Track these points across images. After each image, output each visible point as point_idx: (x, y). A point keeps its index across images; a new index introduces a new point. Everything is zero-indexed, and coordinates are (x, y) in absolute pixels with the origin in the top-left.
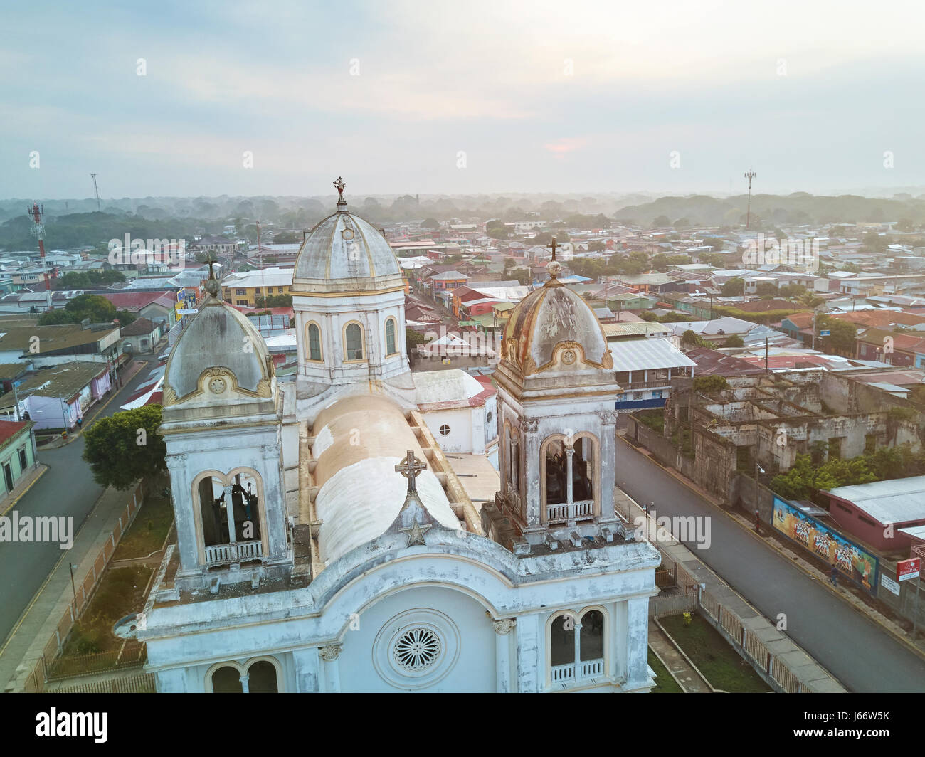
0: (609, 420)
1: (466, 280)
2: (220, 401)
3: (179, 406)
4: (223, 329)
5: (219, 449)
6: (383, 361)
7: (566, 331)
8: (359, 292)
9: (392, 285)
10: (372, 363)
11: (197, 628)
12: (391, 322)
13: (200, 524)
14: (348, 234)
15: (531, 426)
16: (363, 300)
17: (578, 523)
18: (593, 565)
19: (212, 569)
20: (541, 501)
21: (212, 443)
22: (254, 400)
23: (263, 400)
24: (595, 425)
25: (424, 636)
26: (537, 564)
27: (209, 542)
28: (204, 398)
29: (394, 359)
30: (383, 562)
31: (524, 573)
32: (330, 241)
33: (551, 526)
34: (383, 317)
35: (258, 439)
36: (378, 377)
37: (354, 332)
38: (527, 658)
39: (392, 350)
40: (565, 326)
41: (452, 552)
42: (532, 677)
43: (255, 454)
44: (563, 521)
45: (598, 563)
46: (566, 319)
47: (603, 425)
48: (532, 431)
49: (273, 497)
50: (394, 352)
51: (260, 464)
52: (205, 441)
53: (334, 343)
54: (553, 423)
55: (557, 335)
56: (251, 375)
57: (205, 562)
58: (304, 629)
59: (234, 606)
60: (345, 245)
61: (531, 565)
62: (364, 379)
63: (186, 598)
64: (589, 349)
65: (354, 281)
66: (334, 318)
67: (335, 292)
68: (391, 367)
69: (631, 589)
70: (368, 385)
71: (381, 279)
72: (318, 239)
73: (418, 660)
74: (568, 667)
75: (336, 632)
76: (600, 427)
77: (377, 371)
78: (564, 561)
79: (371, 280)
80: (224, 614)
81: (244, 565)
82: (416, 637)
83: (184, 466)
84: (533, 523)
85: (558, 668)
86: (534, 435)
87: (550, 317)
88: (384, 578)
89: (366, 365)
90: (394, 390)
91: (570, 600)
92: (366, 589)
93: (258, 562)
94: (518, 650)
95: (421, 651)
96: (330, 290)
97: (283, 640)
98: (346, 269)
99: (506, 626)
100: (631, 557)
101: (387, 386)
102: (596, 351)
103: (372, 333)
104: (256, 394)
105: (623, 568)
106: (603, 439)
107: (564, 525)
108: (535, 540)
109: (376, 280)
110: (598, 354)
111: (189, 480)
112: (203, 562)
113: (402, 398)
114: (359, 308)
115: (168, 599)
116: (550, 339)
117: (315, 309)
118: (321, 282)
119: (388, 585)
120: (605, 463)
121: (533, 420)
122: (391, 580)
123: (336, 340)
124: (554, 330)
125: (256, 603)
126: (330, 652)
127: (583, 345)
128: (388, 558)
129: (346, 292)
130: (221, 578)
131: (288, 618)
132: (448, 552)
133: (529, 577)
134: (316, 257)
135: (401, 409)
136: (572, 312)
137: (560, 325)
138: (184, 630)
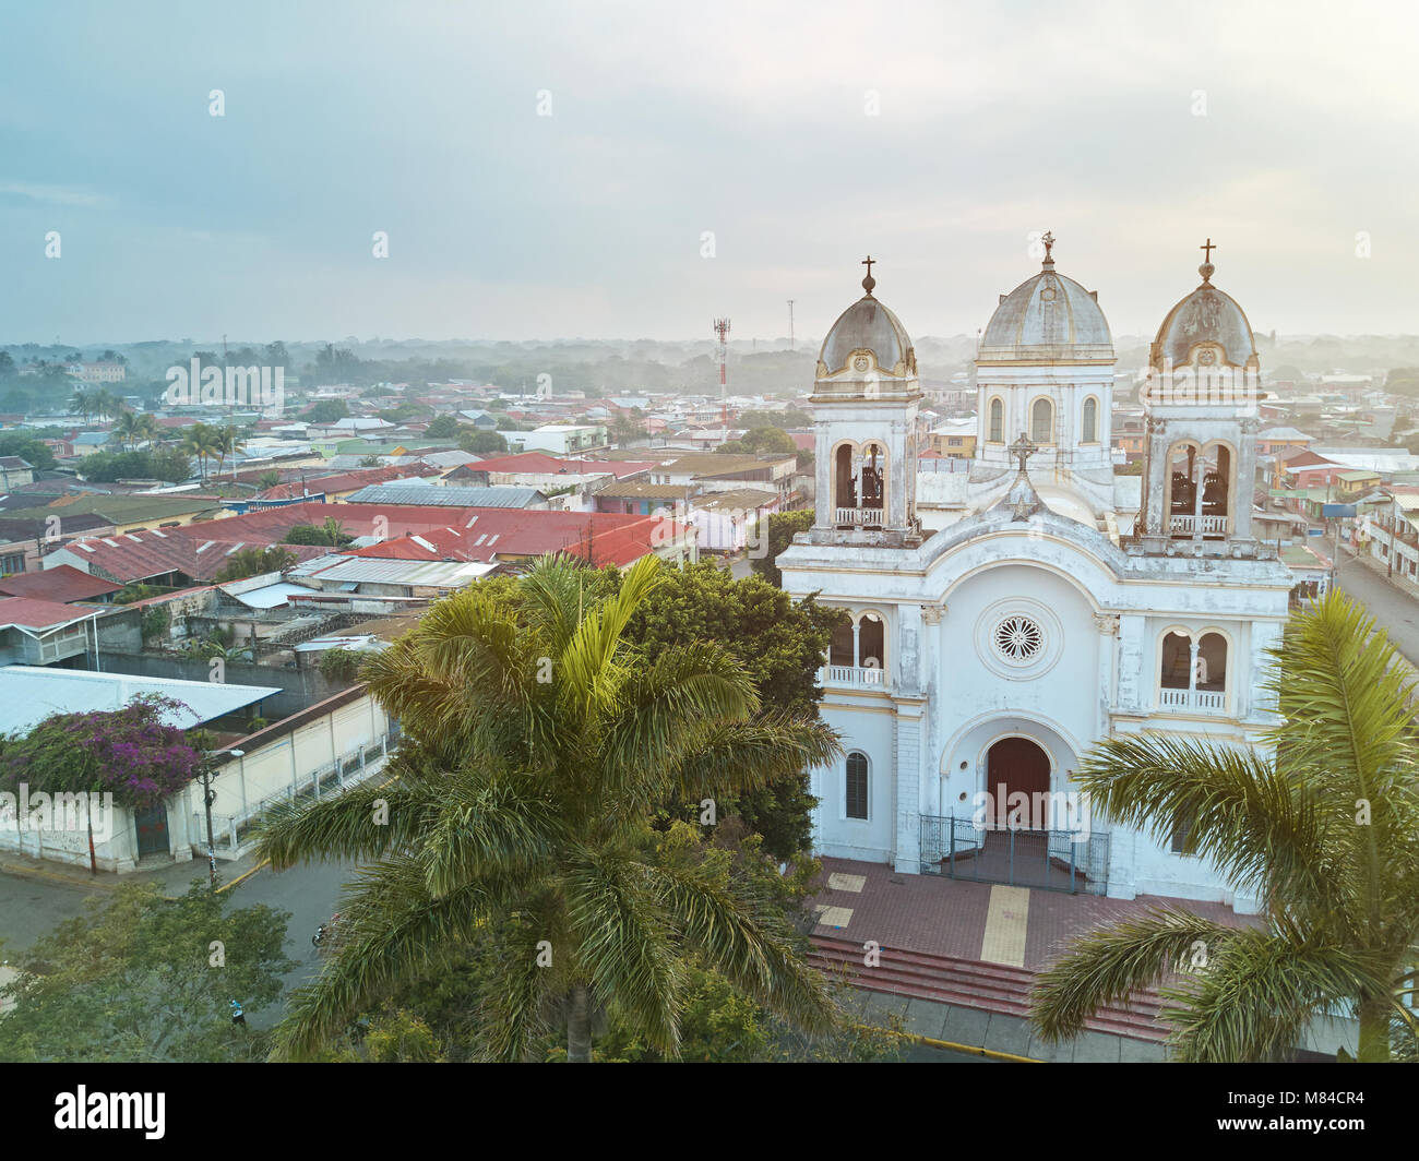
0: (1250, 428)
1: (1308, 441)
2: (860, 378)
3: (830, 380)
4: (872, 318)
5: (857, 421)
6: (1075, 447)
7: (1206, 331)
8: (1053, 362)
9: (1097, 356)
10: (1060, 447)
11: (821, 565)
12: (1091, 403)
13: (834, 486)
14: (1049, 294)
15: (1158, 427)
16: (1056, 371)
17: (1206, 538)
18: (1213, 573)
19: (840, 528)
20: (1164, 508)
21: (851, 414)
22: (890, 378)
23: (898, 379)
24: (1234, 433)
25: (1027, 627)
26: (1147, 564)
27: (839, 505)
28: (849, 375)
29: (1091, 451)
30: (988, 532)
31: (1130, 569)
32: (1027, 302)
33: (1174, 537)
34: (1082, 394)
35: (890, 414)
36: (1067, 467)
37: (1042, 408)
38: (1129, 663)
39: (1089, 436)
40: (1206, 326)
41: (1055, 533)
42: (1132, 685)
43: (887, 428)
44: (1189, 534)
45: (1216, 572)
46: (1209, 319)
47: (1243, 432)
48: (1158, 432)
49: (897, 469)
50: (1093, 441)
51: (889, 437)
52: (846, 411)
53: (1018, 420)
54: (1183, 427)
55: (1196, 334)
56: (890, 358)
57: (836, 521)
58: (910, 586)
59: (853, 553)
60: (1043, 308)
61: (1141, 564)
62: (1051, 466)
63: (815, 543)
64: (1232, 350)
65: (1049, 349)
66: (1022, 390)
67: (1023, 360)
68: (1087, 457)
69: (1256, 610)
70: (1054, 474)
71: (1082, 348)
72: (1014, 301)
73: (1018, 650)
74: (1181, 692)
75: (940, 594)
76: (1239, 435)
77: (1067, 458)
78: (1179, 565)
79: (1070, 348)
80: (844, 558)
81: (866, 529)
82: (1019, 626)
83: (827, 433)
84: (1153, 531)
85: (1169, 691)
86: (1161, 437)
87: (1191, 317)
88: (988, 550)
89: (1053, 450)
90: (1086, 483)
91: (1182, 609)
92: (969, 557)
93: (878, 529)
94: (1120, 653)
95: (1024, 641)
96: (1020, 357)
97: (891, 592)
98: (1041, 334)
99: (1109, 625)
100: (1258, 573)
101: (1078, 479)
102: (1239, 353)
103: (1064, 412)
104: (892, 374)
105: (1245, 581)
106: (1242, 449)
107: (1190, 538)
108: (1155, 548)
109: (1076, 348)
110: (1242, 356)
111: (830, 444)
112: (833, 520)
113: (1095, 494)
114: (1052, 380)
115: (801, 541)
116: (1188, 338)
117: (1001, 381)
118: (1010, 349)
119: (991, 558)
120: (1242, 476)
121: (1159, 421)
122: (995, 554)
123: (1021, 416)
124: (1194, 328)
125: (871, 554)
126: (932, 615)
127: (1226, 346)
128: (992, 529)
129: (1037, 360)
130: (845, 535)
131: (896, 572)
132: (1052, 534)
133: (1136, 575)
134: (1009, 321)
135: (1092, 508)
136: (1217, 313)
137: (1200, 323)
138: (812, 564)
